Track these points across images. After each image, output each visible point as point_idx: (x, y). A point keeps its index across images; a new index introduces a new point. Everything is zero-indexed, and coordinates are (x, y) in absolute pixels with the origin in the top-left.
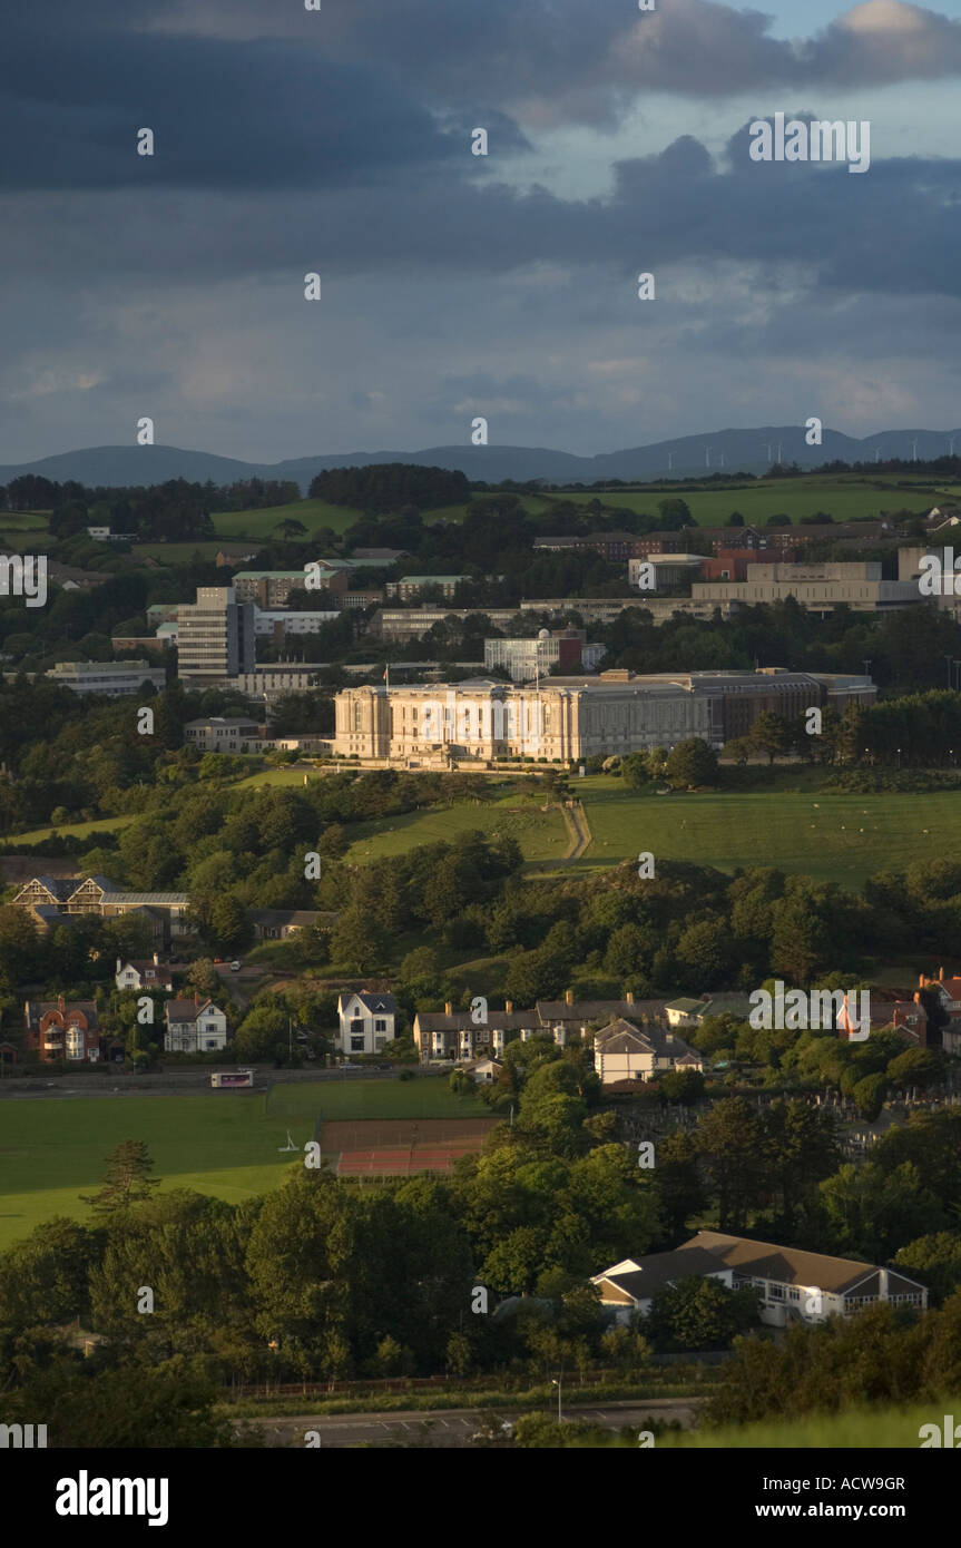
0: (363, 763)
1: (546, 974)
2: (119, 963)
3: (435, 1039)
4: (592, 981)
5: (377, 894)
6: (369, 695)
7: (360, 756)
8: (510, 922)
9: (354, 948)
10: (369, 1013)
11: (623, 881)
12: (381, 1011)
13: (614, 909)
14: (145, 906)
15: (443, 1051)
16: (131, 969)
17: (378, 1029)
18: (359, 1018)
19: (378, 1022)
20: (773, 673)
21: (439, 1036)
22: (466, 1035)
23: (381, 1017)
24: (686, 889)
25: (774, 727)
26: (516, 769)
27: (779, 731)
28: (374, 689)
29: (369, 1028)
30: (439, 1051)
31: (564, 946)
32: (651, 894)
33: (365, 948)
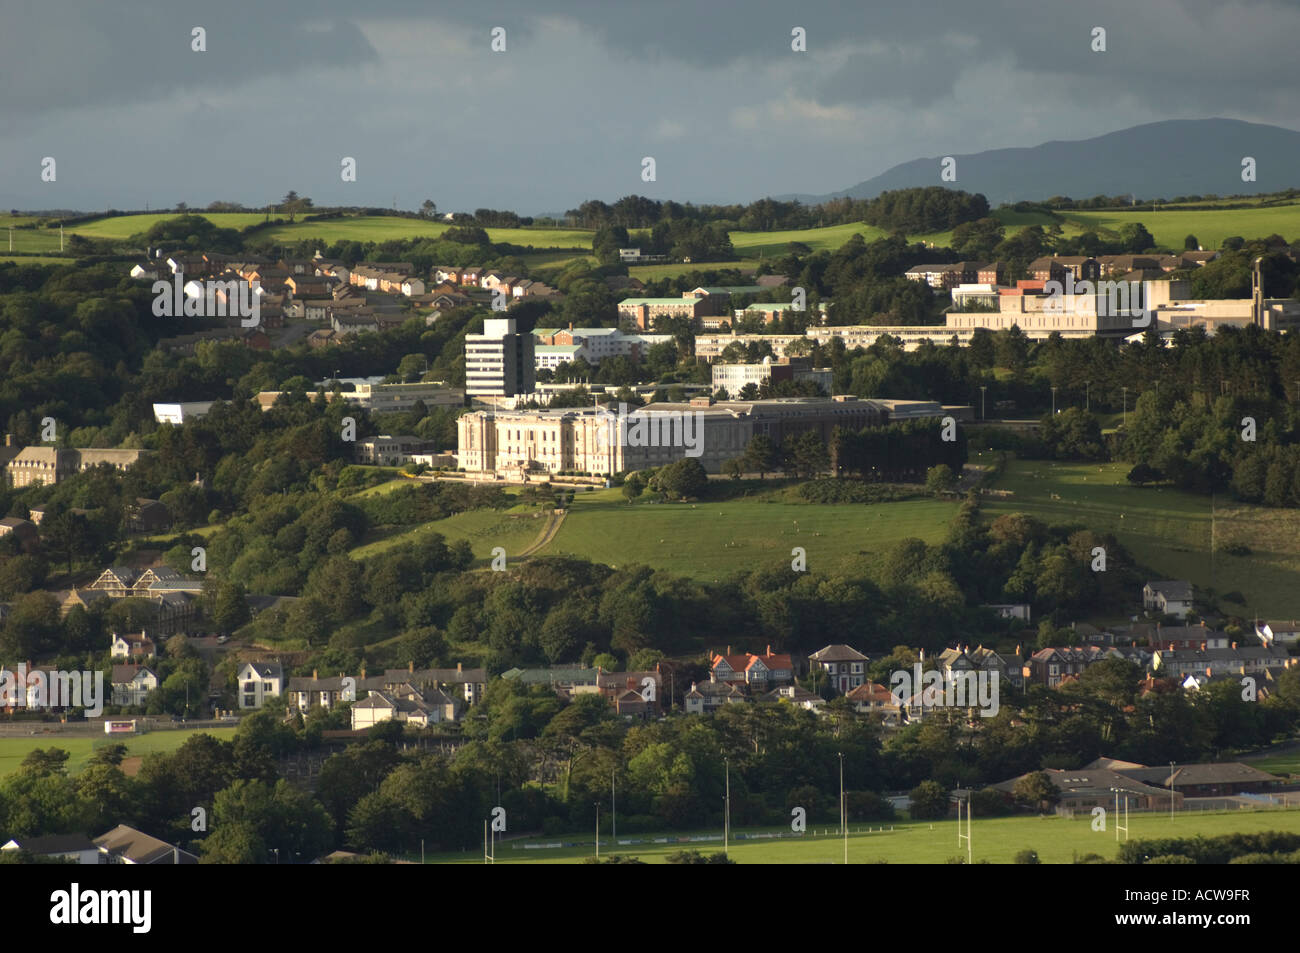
0: (467, 475)
1: (423, 648)
2: (114, 636)
3: (300, 697)
4: (474, 654)
5: (337, 584)
6: (479, 419)
7: (467, 469)
8: (426, 607)
9: (299, 627)
10: (259, 677)
11: (523, 575)
12: (267, 675)
13: (506, 597)
14: (183, 593)
15: (306, 707)
16: (121, 641)
17: (266, 689)
18: (250, 681)
19: (266, 685)
20: (842, 400)
21: (303, 695)
22: (325, 695)
23: (267, 681)
24: (570, 582)
25: (761, 449)
26: (571, 482)
27: (766, 452)
28: (485, 414)
29: (258, 689)
30: (303, 707)
31: (462, 626)
32: (542, 586)
33: (308, 627)
